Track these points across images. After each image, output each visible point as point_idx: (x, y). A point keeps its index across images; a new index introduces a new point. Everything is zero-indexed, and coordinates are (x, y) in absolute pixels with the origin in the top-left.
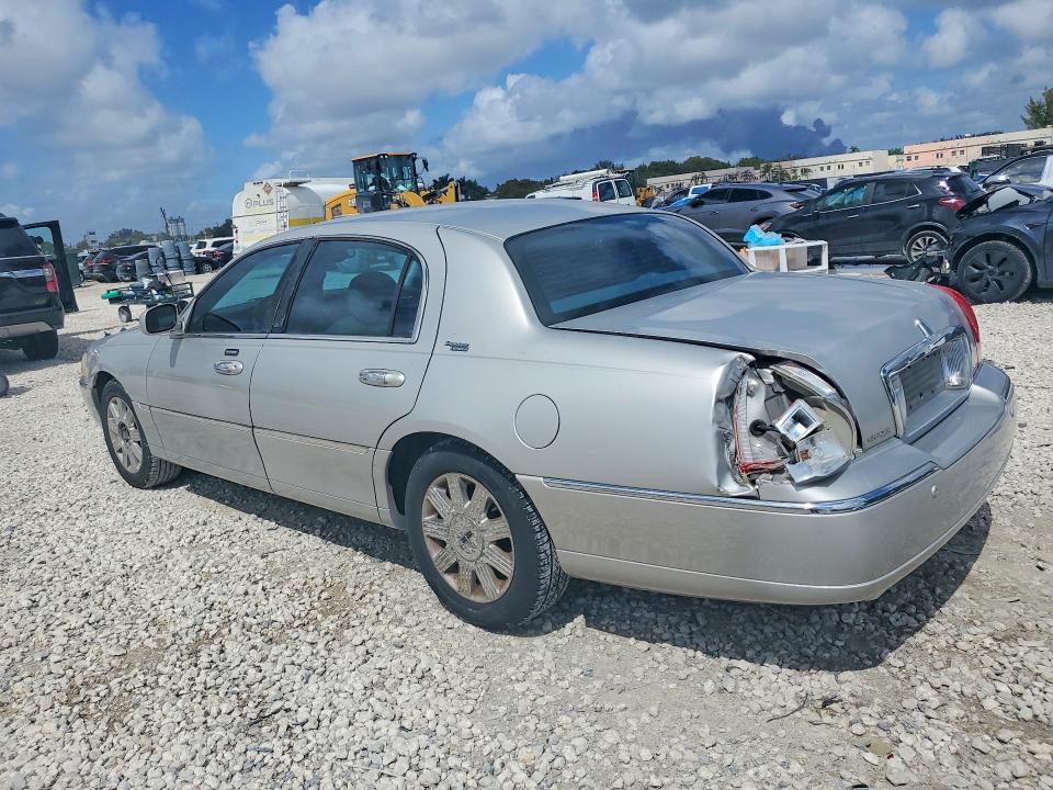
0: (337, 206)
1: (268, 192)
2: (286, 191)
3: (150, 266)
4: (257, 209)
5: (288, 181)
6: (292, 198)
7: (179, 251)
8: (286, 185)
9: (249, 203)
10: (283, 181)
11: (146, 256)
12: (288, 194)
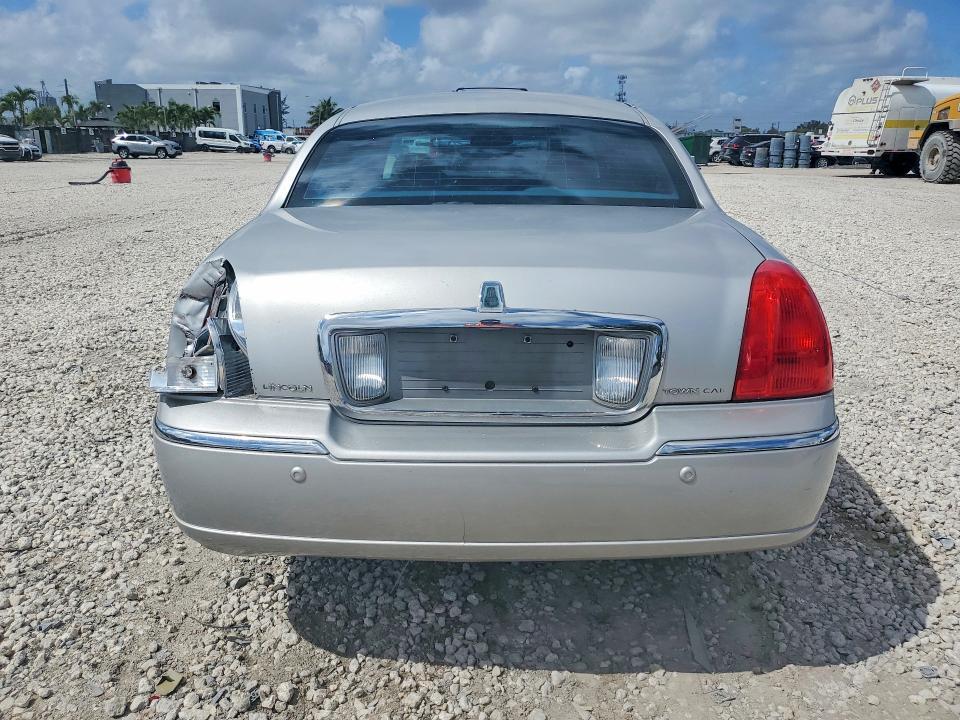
0: (945, 109)
1: (875, 89)
2: (894, 89)
3: (768, 155)
4: (859, 107)
5: (899, 78)
6: (898, 97)
7: (799, 144)
8: (896, 83)
9: (853, 101)
10: (894, 78)
11: (768, 146)
12: (894, 93)
